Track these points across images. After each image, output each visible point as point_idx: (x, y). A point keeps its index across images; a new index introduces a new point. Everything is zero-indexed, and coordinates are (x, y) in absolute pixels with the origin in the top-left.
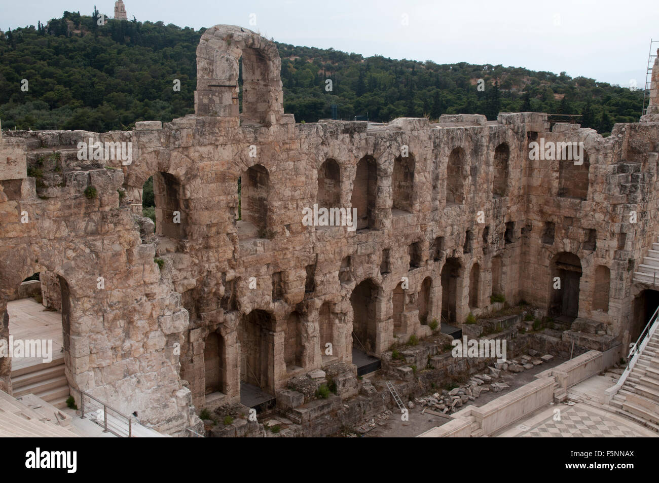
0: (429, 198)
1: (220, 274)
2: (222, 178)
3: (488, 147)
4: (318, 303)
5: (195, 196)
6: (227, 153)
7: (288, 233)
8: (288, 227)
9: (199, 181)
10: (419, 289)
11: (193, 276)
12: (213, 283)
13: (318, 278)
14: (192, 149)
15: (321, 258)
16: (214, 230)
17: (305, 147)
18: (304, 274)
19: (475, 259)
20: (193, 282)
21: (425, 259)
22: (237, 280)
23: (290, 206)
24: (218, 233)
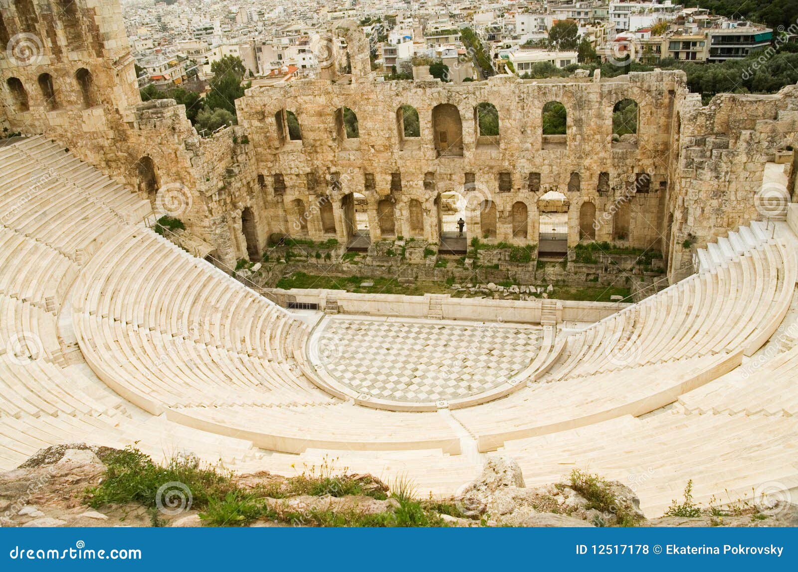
0: (517, 140)
1: (325, 168)
2: (320, 114)
3: (600, 103)
4: (405, 199)
5: (303, 123)
6: (322, 100)
7: (372, 150)
8: (373, 146)
9: (304, 115)
10: (509, 208)
11: (308, 166)
12: (321, 172)
13: (403, 183)
14: (299, 98)
15: (402, 170)
16: (318, 143)
17: (381, 97)
18: (390, 178)
19: (586, 199)
20: (308, 170)
21: (516, 187)
22: (337, 174)
23: (373, 134)
24: (321, 145)
